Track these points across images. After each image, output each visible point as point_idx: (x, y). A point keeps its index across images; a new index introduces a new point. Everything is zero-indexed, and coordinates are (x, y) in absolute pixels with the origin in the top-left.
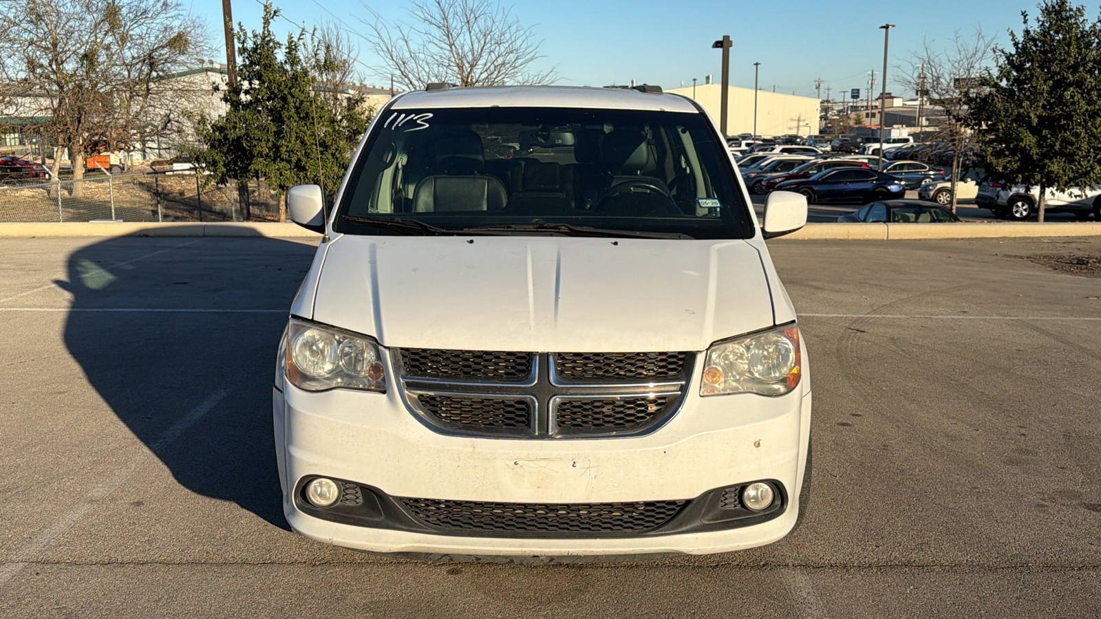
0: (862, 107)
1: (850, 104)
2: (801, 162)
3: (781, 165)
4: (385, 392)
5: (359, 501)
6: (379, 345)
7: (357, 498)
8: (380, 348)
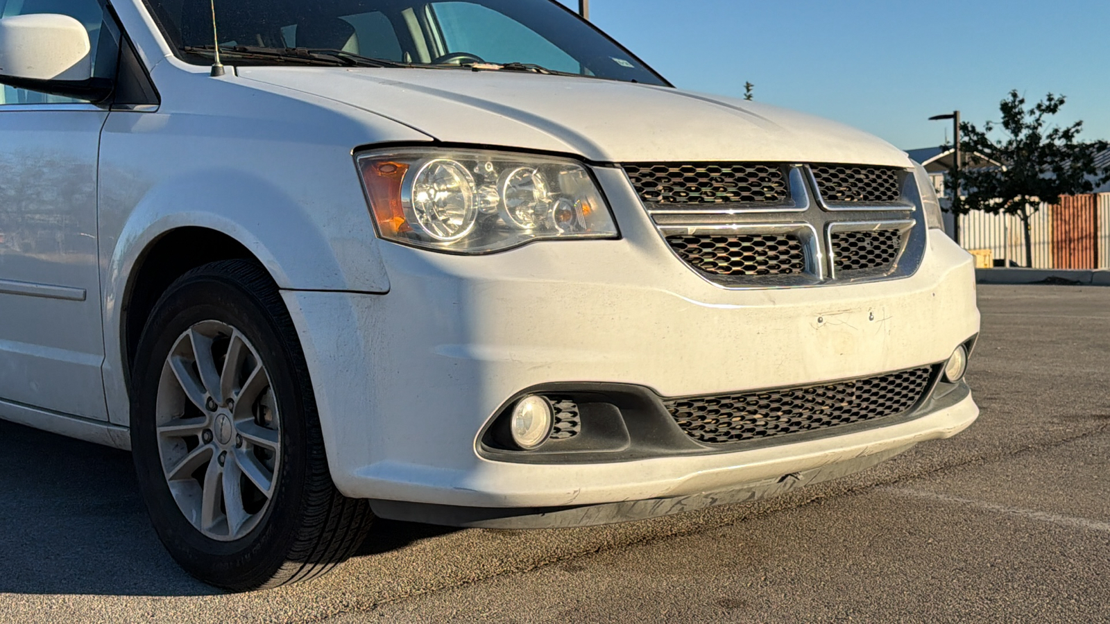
4: (618, 237)
5: (578, 429)
6: (590, 165)
7: (574, 424)
8: (595, 168)
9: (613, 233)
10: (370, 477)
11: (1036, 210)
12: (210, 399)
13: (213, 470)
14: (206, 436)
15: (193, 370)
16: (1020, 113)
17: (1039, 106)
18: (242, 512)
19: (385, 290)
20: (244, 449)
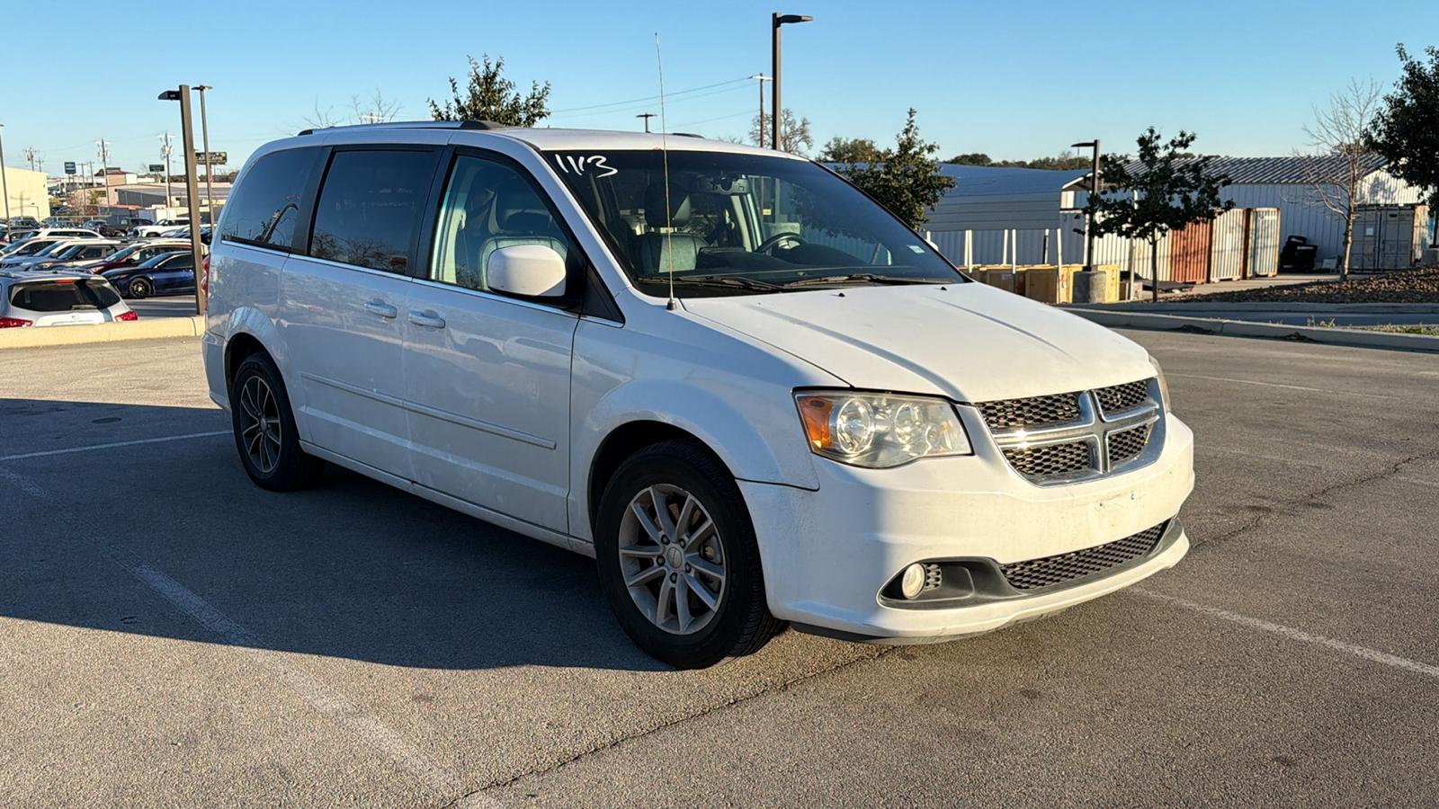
0: (80, 184)
1: (67, 181)
2: (109, 247)
3: (85, 251)
4: (972, 454)
5: (939, 583)
6: (955, 404)
7: (938, 580)
8: (958, 405)
9: (969, 451)
10: (798, 610)
11: (1164, 235)
12: (664, 536)
13: (666, 585)
14: (660, 561)
15: (651, 513)
16: (1156, 148)
17: (1173, 142)
18: (689, 615)
19: (816, 488)
20: (692, 574)
